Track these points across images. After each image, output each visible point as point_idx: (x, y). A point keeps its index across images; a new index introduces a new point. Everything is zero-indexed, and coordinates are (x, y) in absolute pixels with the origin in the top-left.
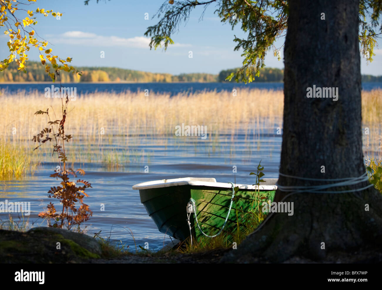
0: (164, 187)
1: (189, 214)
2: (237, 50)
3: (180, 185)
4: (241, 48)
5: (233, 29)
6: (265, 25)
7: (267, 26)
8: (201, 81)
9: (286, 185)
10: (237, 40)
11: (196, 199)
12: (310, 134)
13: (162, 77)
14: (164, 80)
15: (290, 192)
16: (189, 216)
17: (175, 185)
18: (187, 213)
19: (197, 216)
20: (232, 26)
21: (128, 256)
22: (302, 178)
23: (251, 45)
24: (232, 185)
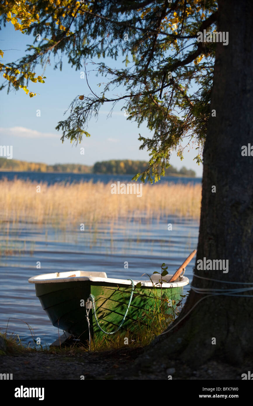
0: (64, 282)
1: (88, 310)
2: (142, 149)
3: (80, 280)
4: (146, 147)
5: (139, 127)
6: (170, 125)
7: (172, 126)
8: (76, 171)
9: (201, 287)
10: (141, 138)
11: (95, 295)
12: (228, 237)
13: (37, 167)
14: (39, 169)
15: (206, 295)
16: (88, 312)
17: (75, 281)
18: (86, 308)
19: (96, 311)
20: (138, 123)
21: (32, 352)
22: (219, 281)
23: (155, 145)
24: (132, 282)
